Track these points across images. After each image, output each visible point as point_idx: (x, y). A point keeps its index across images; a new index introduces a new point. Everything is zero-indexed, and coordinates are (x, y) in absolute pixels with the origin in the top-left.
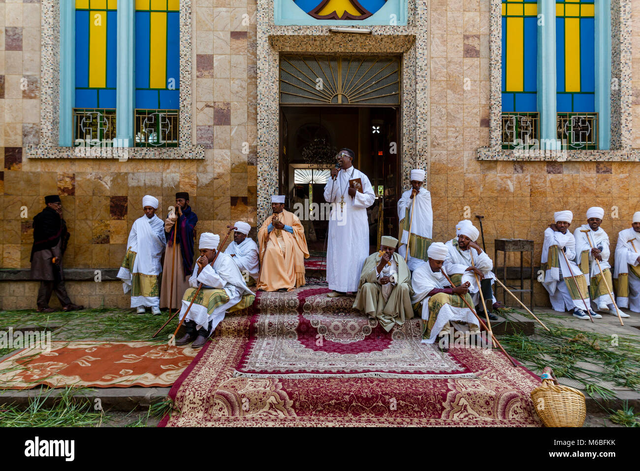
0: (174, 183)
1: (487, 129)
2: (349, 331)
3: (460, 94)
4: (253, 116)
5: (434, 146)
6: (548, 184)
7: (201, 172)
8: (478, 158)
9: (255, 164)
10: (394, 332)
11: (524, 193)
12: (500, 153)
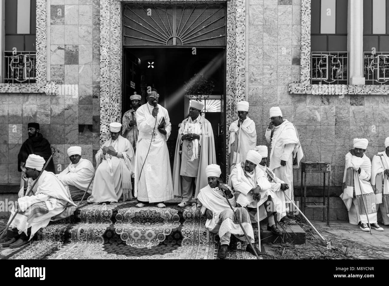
0: (32, 113)
1: (297, 67)
2: (147, 238)
3: (275, 37)
4: (97, 57)
5: (252, 82)
6: (351, 114)
7: (54, 104)
8: (289, 92)
9: (99, 97)
10: (184, 239)
11: (330, 122)
12: (309, 88)
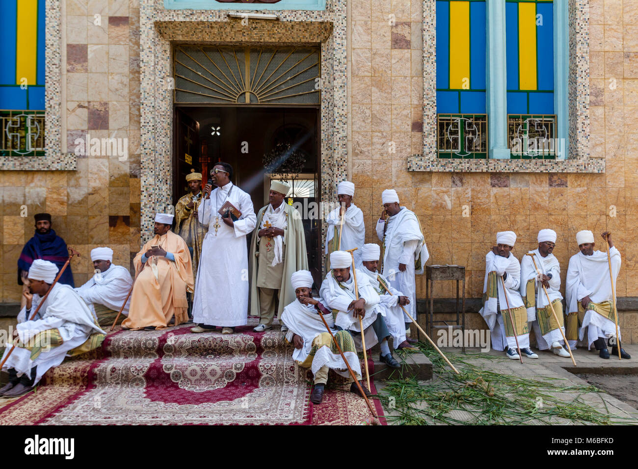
0: (41, 200)
1: (419, 135)
2: (209, 377)
3: (388, 93)
4: (136, 119)
5: (357, 155)
6: (492, 199)
7: (72, 186)
8: (409, 169)
9: (138, 176)
10: (262, 377)
11: (464, 211)
12: (435, 163)
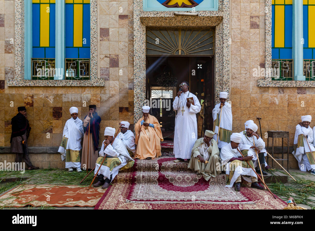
0: (88, 100)
2: (186, 180)
3: (248, 49)
4: (131, 62)
5: (233, 79)
6: (298, 100)
7: (102, 94)
8: (258, 85)
9: (132, 89)
10: (210, 181)
11: (284, 105)
12: (271, 83)
